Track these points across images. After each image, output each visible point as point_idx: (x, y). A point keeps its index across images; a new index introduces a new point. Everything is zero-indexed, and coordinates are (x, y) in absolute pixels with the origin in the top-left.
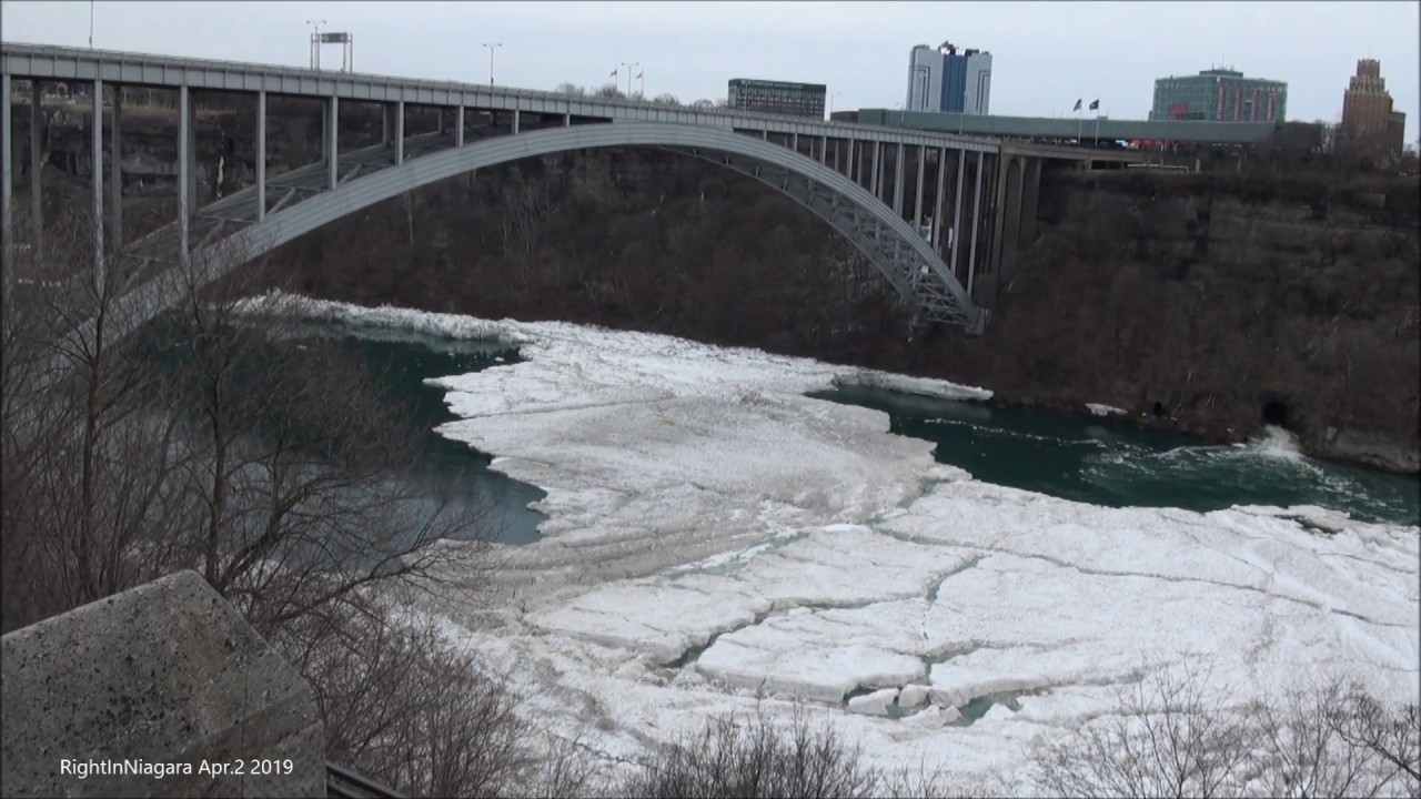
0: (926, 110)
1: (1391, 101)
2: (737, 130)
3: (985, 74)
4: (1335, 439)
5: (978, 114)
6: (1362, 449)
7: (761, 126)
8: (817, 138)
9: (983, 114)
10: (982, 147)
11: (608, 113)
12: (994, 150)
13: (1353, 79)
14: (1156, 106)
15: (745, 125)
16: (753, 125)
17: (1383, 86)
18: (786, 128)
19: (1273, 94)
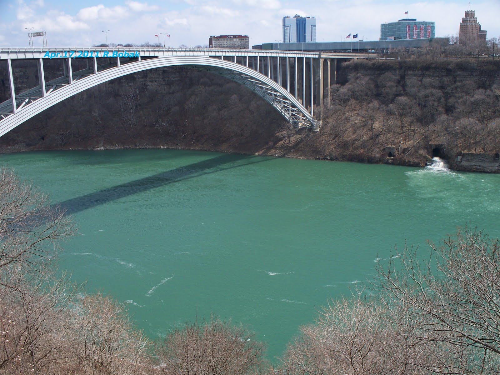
0: (291, 42)
1: (480, 27)
2: (210, 57)
3: (313, 26)
4: (461, 161)
5: (312, 42)
6: (473, 163)
7: (220, 54)
8: (245, 57)
9: (314, 42)
10: (312, 56)
11: (156, 54)
12: (317, 57)
13: (463, 19)
14: (382, 35)
15: (214, 54)
16: (217, 54)
17: (476, 21)
18: (230, 54)
19: (429, 27)
